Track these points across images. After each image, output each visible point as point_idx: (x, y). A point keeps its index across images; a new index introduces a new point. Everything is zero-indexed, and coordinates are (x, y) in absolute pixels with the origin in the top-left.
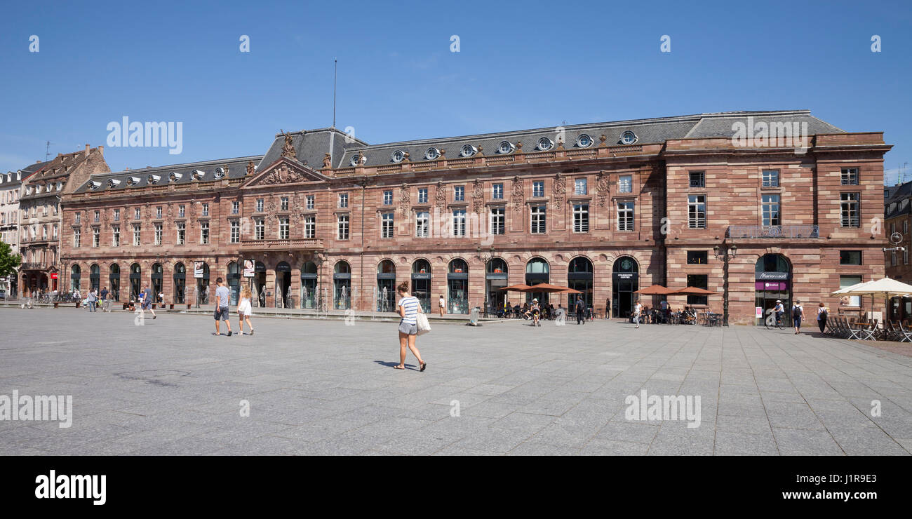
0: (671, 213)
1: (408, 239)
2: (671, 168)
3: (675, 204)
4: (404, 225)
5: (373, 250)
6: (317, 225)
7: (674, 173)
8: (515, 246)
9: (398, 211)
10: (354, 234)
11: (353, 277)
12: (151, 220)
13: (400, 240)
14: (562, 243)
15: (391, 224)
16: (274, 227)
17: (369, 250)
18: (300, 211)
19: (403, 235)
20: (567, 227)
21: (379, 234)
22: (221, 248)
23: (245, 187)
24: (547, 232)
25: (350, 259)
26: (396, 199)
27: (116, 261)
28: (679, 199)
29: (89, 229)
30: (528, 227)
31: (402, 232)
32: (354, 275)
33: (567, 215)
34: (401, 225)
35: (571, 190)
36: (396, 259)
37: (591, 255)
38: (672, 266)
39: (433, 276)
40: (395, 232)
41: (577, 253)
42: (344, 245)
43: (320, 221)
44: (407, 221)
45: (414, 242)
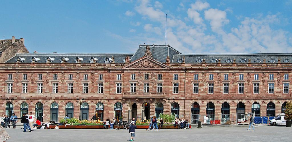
1: (205, 94)
4: (203, 88)
5: (189, 98)
6: (163, 87)
8: (248, 98)
9: (201, 83)
10: (181, 91)
11: (180, 109)
13: (201, 94)
14: (265, 97)
15: (197, 88)
16: (141, 87)
17: (188, 98)
19: (203, 92)
20: (267, 91)
21: (192, 92)
24: (259, 93)
25: (179, 102)
26: (199, 78)
30: (252, 91)
31: (202, 91)
32: (181, 109)
33: (266, 87)
34: (202, 88)
35: (268, 78)
36: (199, 102)
37: (275, 101)
39: (215, 109)
40: (199, 91)
41: (270, 101)
42: (176, 96)
43: (164, 85)
44: (204, 87)
45: (208, 96)
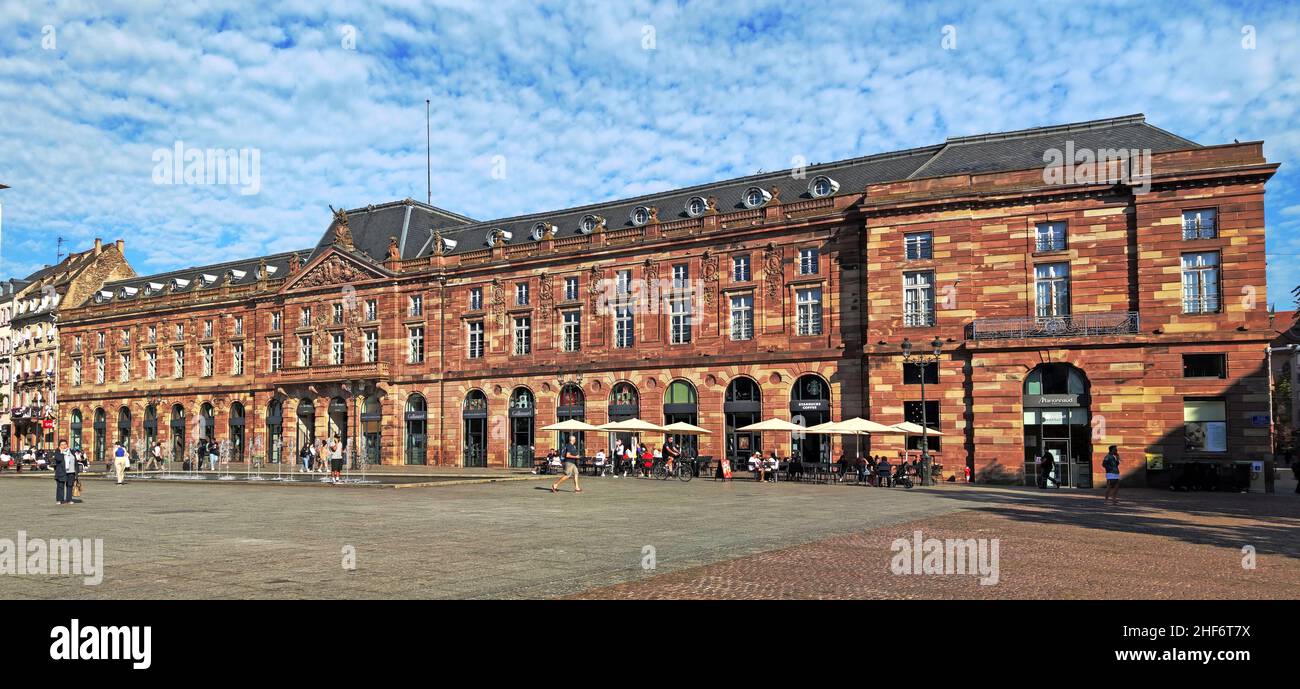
0: (874, 303)
1: (503, 359)
2: (874, 231)
3: (881, 289)
4: (498, 338)
5: (455, 376)
6: (381, 342)
7: (879, 238)
8: (648, 364)
9: (490, 318)
10: (431, 354)
11: (430, 416)
12: (170, 343)
13: (492, 360)
14: (714, 357)
15: (482, 336)
16: (325, 347)
17: (450, 376)
18: (358, 324)
19: (497, 352)
20: (722, 332)
21: (464, 353)
22: (258, 380)
23: (285, 292)
24: (693, 341)
25: (426, 391)
26: (487, 301)
27: (125, 402)
28: (887, 280)
29: (92, 359)
30: (666, 335)
31: (494, 349)
32: (432, 414)
33: (722, 314)
34: (494, 338)
35: (726, 276)
36: (487, 387)
37: (758, 373)
38: (878, 388)
39: (537, 412)
40: (486, 349)
41: (735, 371)
42: (417, 371)
43: (383, 337)
44: (501, 332)
45: (513, 363)
